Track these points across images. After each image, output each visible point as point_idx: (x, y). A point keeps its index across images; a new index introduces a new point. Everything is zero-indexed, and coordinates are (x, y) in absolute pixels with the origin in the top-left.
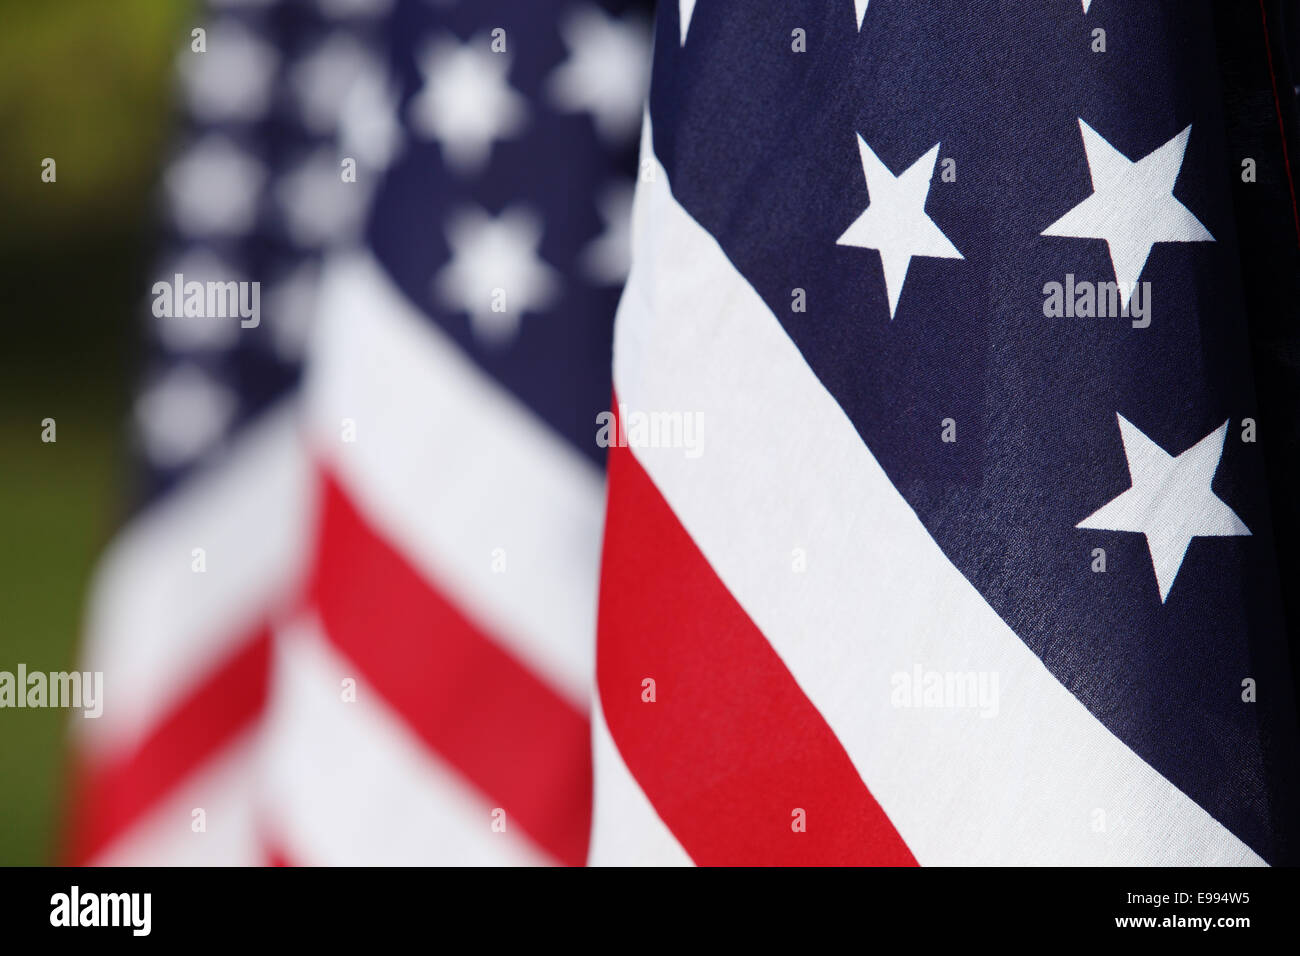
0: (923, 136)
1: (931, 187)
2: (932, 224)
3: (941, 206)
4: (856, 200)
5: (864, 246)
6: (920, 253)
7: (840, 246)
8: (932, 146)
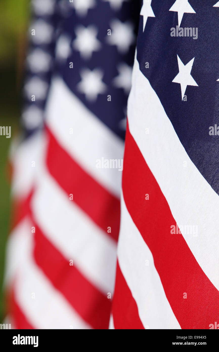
0: (191, 55)
1: (192, 68)
2: (192, 77)
3: (194, 73)
4: (176, 71)
5: (177, 82)
6: (189, 84)
7: (173, 82)
8: (193, 58)
